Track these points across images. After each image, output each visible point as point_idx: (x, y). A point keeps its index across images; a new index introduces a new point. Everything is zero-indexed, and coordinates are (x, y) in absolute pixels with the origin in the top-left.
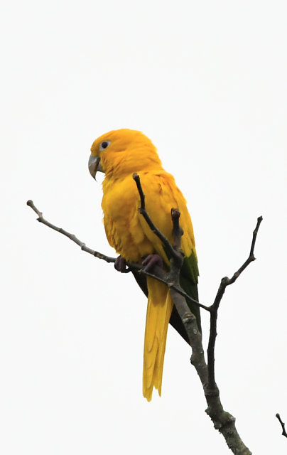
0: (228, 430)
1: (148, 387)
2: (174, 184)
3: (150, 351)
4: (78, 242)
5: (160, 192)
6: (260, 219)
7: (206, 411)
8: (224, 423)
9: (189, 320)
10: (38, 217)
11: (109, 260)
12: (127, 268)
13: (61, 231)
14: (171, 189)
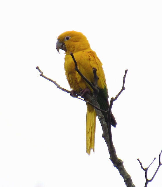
0: (120, 167)
1: (88, 149)
2: (96, 56)
3: (89, 133)
4: (56, 84)
5: (90, 59)
6: (126, 71)
7: (110, 159)
8: (118, 164)
9: (101, 118)
10: (40, 74)
11: (68, 92)
12: (76, 95)
13: (50, 80)
14: (94, 58)
